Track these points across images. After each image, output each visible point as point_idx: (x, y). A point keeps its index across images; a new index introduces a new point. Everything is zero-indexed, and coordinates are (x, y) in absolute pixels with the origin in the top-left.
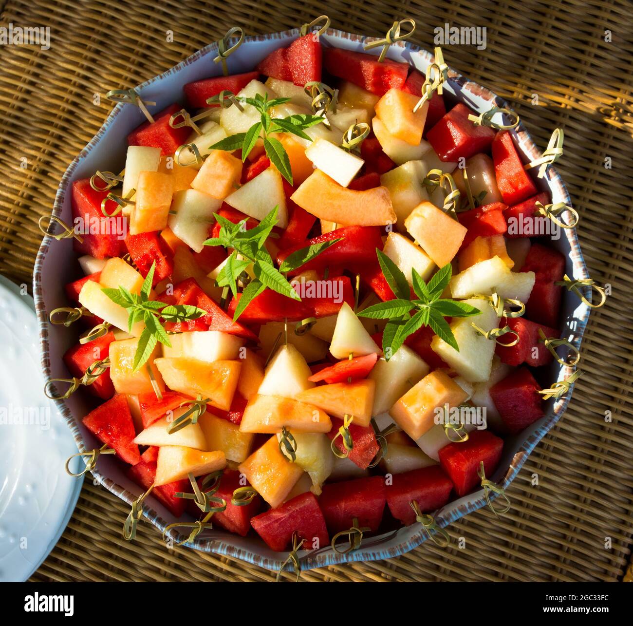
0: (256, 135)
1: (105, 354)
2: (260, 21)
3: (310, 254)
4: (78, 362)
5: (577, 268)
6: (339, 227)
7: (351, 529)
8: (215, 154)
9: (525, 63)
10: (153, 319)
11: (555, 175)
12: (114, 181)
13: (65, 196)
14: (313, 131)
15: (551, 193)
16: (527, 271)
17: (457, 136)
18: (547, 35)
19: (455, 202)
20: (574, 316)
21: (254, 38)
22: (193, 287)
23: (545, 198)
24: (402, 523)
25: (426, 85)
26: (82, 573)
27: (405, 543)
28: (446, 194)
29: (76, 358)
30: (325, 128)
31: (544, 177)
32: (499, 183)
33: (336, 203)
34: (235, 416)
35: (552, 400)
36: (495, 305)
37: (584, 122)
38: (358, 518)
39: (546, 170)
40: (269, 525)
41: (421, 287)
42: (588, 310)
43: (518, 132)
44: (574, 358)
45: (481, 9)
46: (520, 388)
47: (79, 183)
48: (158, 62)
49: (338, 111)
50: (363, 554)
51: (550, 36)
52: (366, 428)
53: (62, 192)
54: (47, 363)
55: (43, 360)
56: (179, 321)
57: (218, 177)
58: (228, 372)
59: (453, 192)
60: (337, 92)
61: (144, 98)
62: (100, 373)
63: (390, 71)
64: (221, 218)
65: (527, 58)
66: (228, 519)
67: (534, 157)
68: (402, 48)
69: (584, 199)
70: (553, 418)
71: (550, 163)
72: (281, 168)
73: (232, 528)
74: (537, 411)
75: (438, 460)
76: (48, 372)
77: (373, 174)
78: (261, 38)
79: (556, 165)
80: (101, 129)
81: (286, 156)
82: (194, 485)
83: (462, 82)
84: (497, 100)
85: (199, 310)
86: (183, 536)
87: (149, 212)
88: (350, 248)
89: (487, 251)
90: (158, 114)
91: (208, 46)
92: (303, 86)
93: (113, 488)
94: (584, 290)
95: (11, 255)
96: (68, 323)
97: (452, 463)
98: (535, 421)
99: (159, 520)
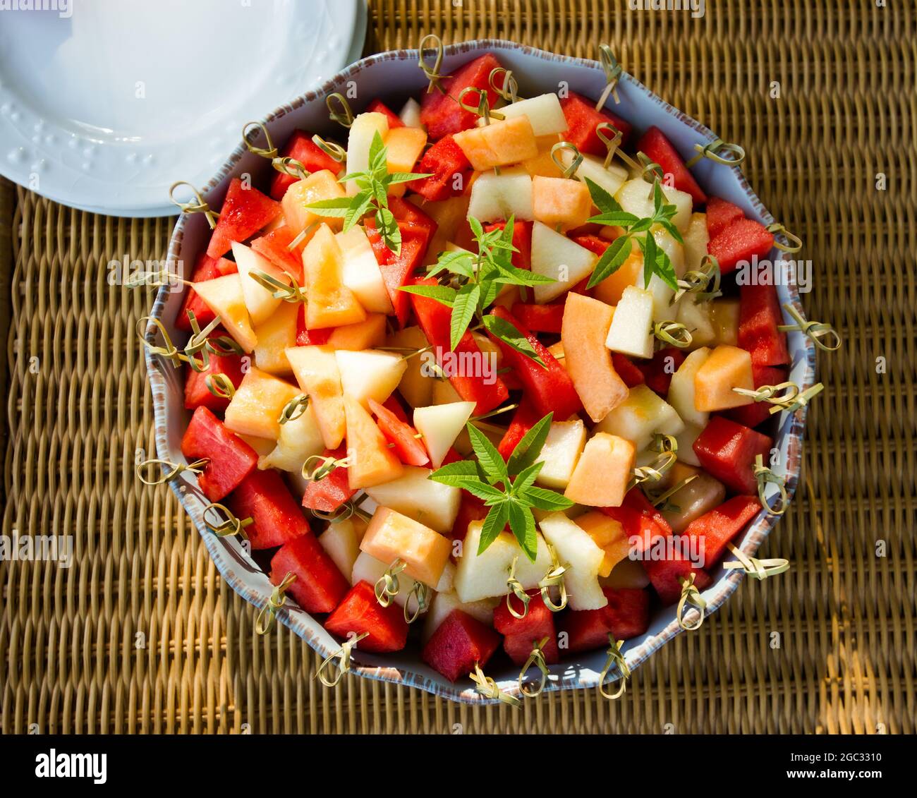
0: (624, 223)
1: (312, 168)
2: (774, 183)
3: (514, 341)
4: (297, 146)
5: (638, 651)
6: (562, 362)
7: (237, 519)
8: (581, 187)
9: (860, 497)
10: (366, 200)
11: (734, 582)
12: (509, 95)
13: (471, 51)
14: (658, 284)
15: (714, 586)
16: (606, 595)
17: (728, 451)
18: (904, 508)
19: (647, 479)
20: (581, 671)
21: (741, 177)
22: (425, 230)
23: (704, 582)
24: (270, 574)
25: (769, 389)
26: (90, 257)
27: (245, 585)
28: (652, 466)
29: (300, 142)
30: (670, 298)
31: (727, 570)
32: (696, 522)
33: (587, 346)
34: (304, 338)
35: (472, 684)
36: (550, 575)
37: (821, 592)
38: (254, 522)
39: (735, 569)
40: (204, 428)
41: (526, 480)
42: (595, 683)
43: (766, 518)
44: (532, 690)
45: (901, 421)
46: (472, 643)
47: (492, 60)
48: (676, 93)
49: (700, 305)
50: (213, 544)
51: (904, 512)
52: (349, 488)
53: (474, 46)
54: (281, 113)
55: (282, 107)
56: (379, 230)
57: (557, 202)
58: (342, 307)
59: (657, 472)
60: (719, 294)
61: (619, 87)
62: (292, 173)
63: (771, 343)
64: (511, 226)
65: (866, 496)
66: (196, 381)
67: (745, 549)
68: (804, 345)
69: (731, 629)
70: (454, 694)
71: (745, 569)
72: (600, 267)
73: (188, 390)
74: (454, 672)
75: (354, 584)
76: (271, 119)
77: (640, 374)
78: (744, 185)
79: (745, 578)
80: (562, 56)
81: (617, 268)
82: (210, 327)
83: (796, 430)
84: (793, 479)
85: (399, 246)
86: (154, 340)
87: (484, 143)
88: (540, 382)
89: (608, 541)
90: (608, 111)
91: (709, 130)
92: (710, 252)
93: (175, 243)
94: (615, 670)
95: (396, 33)
96: (333, 117)
97: (353, 601)
98: (443, 675)
99: (160, 307)
